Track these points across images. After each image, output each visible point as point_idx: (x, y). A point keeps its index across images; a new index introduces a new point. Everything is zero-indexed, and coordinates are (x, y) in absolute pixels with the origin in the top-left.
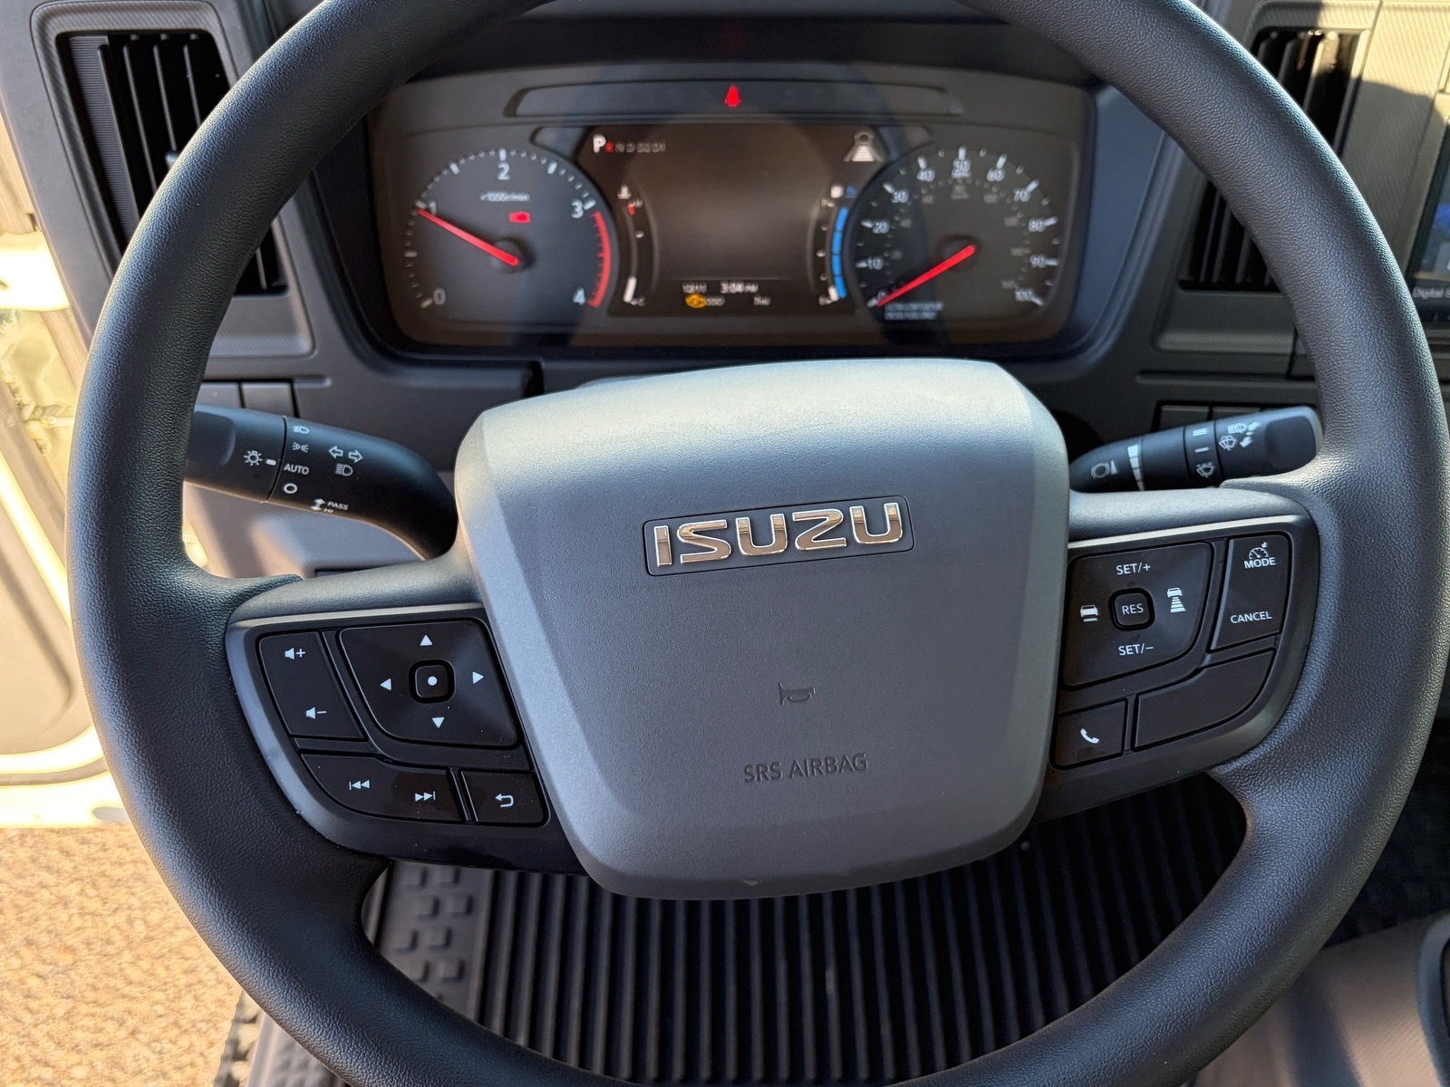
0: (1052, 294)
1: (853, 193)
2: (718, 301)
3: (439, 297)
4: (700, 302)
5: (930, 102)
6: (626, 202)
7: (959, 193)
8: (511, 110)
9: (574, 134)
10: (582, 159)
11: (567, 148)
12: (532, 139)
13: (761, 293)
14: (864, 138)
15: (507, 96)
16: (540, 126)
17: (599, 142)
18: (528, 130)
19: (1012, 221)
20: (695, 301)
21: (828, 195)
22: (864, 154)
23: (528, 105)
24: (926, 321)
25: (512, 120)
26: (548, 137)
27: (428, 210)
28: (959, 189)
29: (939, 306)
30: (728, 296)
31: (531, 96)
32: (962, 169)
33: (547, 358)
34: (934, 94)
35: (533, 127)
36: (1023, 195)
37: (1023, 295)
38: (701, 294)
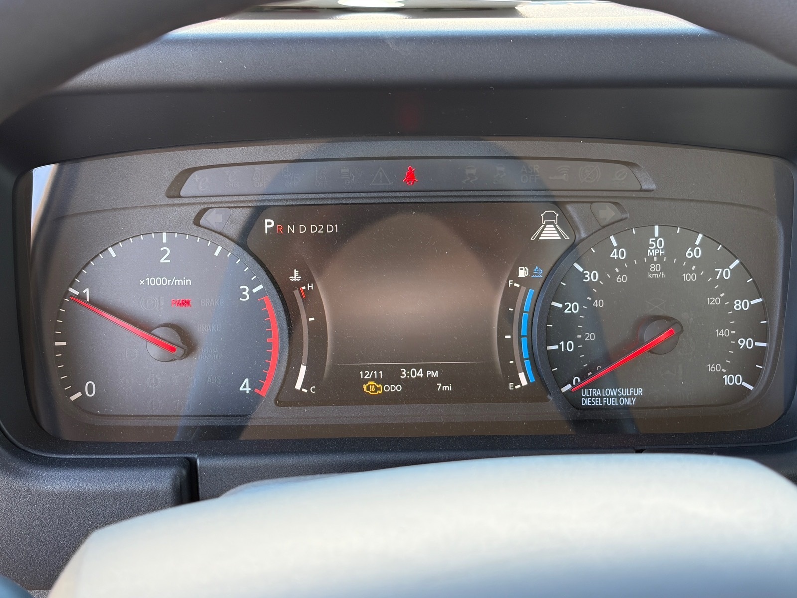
0: (764, 378)
1: (540, 273)
2: (397, 388)
3: (90, 389)
4: (377, 389)
5: (620, 178)
6: (298, 284)
7: (655, 271)
8: (174, 191)
9: (241, 215)
10: (251, 242)
11: (234, 230)
12: (197, 222)
13: (443, 379)
14: (550, 216)
15: (170, 176)
16: (206, 206)
17: (269, 224)
18: (194, 211)
19: (714, 301)
20: (371, 388)
21: (514, 276)
22: (550, 233)
23: (193, 186)
24: (626, 407)
25: (176, 201)
26: (213, 218)
27: (82, 297)
28: (653, 267)
29: (640, 391)
30: (407, 383)
31: (195, 176)
32: (656, 247)
33: (203, 455)
34: (624, 169)
35: (199, 208)
36: (725, 273)
37: (731, 380)
38: (378, 381)
